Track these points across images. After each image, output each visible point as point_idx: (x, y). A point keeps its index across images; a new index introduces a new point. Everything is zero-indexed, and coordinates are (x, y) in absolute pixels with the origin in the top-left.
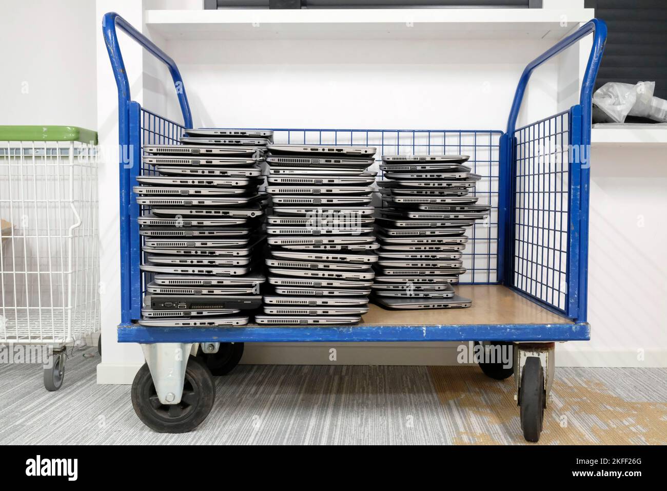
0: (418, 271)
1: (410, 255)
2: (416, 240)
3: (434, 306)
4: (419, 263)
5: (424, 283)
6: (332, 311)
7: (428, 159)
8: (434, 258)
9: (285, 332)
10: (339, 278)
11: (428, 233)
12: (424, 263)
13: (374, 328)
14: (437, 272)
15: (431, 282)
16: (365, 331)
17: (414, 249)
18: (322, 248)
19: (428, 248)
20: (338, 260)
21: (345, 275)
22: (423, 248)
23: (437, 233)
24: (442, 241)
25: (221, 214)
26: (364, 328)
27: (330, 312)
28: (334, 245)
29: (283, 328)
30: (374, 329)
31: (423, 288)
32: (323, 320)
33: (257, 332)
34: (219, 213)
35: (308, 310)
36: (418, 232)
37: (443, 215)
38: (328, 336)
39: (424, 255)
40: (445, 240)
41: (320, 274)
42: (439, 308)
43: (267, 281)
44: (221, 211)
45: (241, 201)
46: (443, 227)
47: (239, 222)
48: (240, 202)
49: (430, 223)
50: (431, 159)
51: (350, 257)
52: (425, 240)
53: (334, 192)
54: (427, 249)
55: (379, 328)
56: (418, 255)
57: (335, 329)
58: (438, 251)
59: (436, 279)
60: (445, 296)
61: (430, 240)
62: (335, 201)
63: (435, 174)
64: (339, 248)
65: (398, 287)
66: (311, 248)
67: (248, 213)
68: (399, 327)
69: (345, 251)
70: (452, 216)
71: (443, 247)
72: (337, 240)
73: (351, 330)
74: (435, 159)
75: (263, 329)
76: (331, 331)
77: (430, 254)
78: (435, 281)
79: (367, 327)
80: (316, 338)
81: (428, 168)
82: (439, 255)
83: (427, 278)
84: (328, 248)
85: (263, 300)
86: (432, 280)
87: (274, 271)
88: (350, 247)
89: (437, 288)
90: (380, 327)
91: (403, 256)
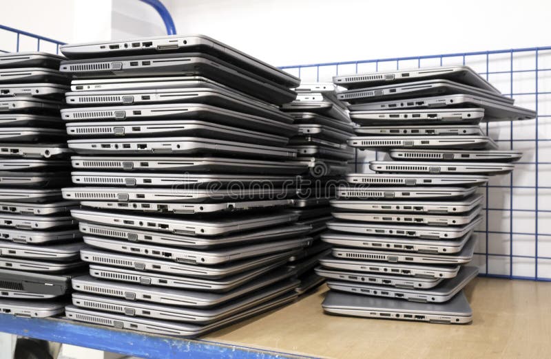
0: (387, 256)
1: (373, 229)
2: (379, 206)
3: (398, 315)
4: (384, 243)
5: (395, 274)
6: (155, 312)
7: (398, 76)
8: (411, 237)
9: (103, 336)
10: (167, 258)
11: (398, 195)
12: (393, 243)
13: (221, 348)
14: (417, 259)
15: (406, 274)
16: (208, 353)
17: (381, 220)
18: (130, 207)
19: (402, 218)
20: (157, 228)
21: (176, 254)
22: (394, 218)
23: (413, 195)
24: (422, 208)
25: (9, 153)
26: (207, 347)
27: (154, 314)
28: (147, 203)
29: (100, 328)
30: (222, 351)
31: (394, 282)
32: (143, 326)
33: (71, 330)
34: (7, 150)
35: (123, 306)
36: (382, 192)
37: (429, 166)
38: (158, 351)
39: (395, 230)
40: (427, 206)
41: (142, 248)
42: (408, 319)
43: (78, 255)
44: (9, 148)
45: (26, 132)
46: (427, 185)
47: (34, 164)
48: (24, 134)
49: (404, 178)
50: (403, 75)
51: (173, 224)
52: (393, 206)
53: (143, 114)
54: (402, 220)
55: (229, 350)
56: (387, 230)
57: (167, 341)
58: (419, 224)
59: (414, 270)
60: (429, 299)
61: (402, 205)
62: (144, 130)
63: (415, 101)
64: (154, 207)
65: (356, 278)
66: (115, 206)
67: (40, 151)
68: (260, 354)
69: (164, 213)
70: (444, 167)
71: (427, 219)
72: (150, 195)
73: (188, 346)
74: (408, 75)
75: (78, 327)
76: (161, 344)
77: (406, 229)
78: (413, 274)
79: (211, 346)
80: (141, 351)
81: (399, 91)
82: (420, 231)
83: (401, 267)
84: (139, 207)
85: (69, 283)
86: (409, 272)
87: (88, 240)
88: (171, 207)
89: (416, 285)
90: (231, 349)
91: (364, 231)
